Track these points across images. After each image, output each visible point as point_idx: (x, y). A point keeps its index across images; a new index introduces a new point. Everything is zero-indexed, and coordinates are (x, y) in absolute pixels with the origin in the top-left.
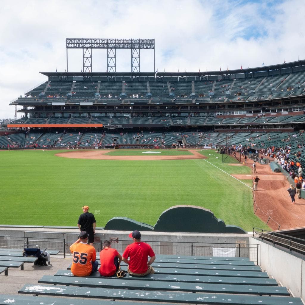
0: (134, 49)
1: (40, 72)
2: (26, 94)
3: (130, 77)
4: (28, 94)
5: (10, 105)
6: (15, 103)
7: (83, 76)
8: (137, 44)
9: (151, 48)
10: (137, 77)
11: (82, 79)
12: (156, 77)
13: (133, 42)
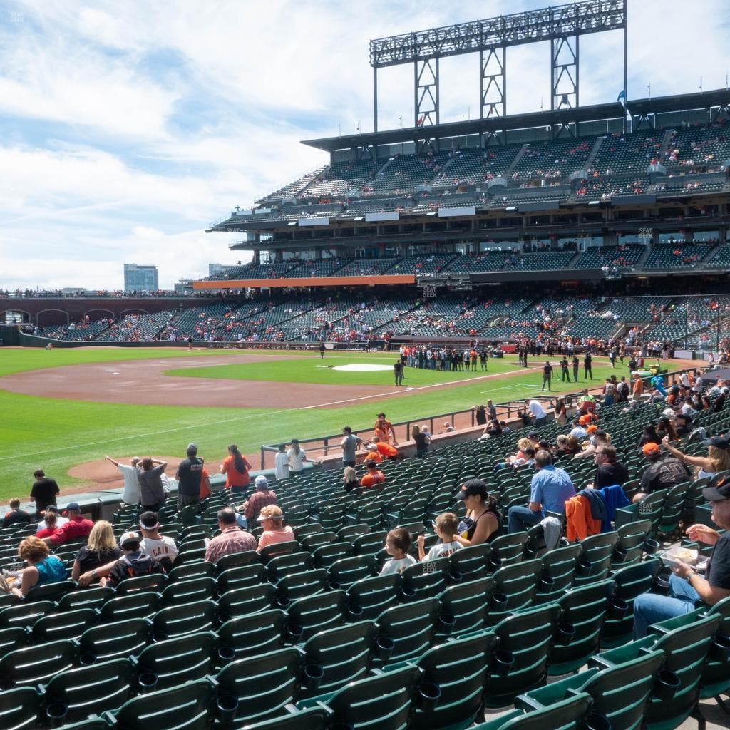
0: (561, 40)
1: (302, 142)
2: (260, 201)
3: (548, 128)
4: (263, 203)
5: (207, 231)
6: (227, 227)
7: (416, 141)
8: (569, 20)
9: (615, 26)
10: (567, 127)
11: (412, 151)
12: (629, 118)
13: (557, 17)
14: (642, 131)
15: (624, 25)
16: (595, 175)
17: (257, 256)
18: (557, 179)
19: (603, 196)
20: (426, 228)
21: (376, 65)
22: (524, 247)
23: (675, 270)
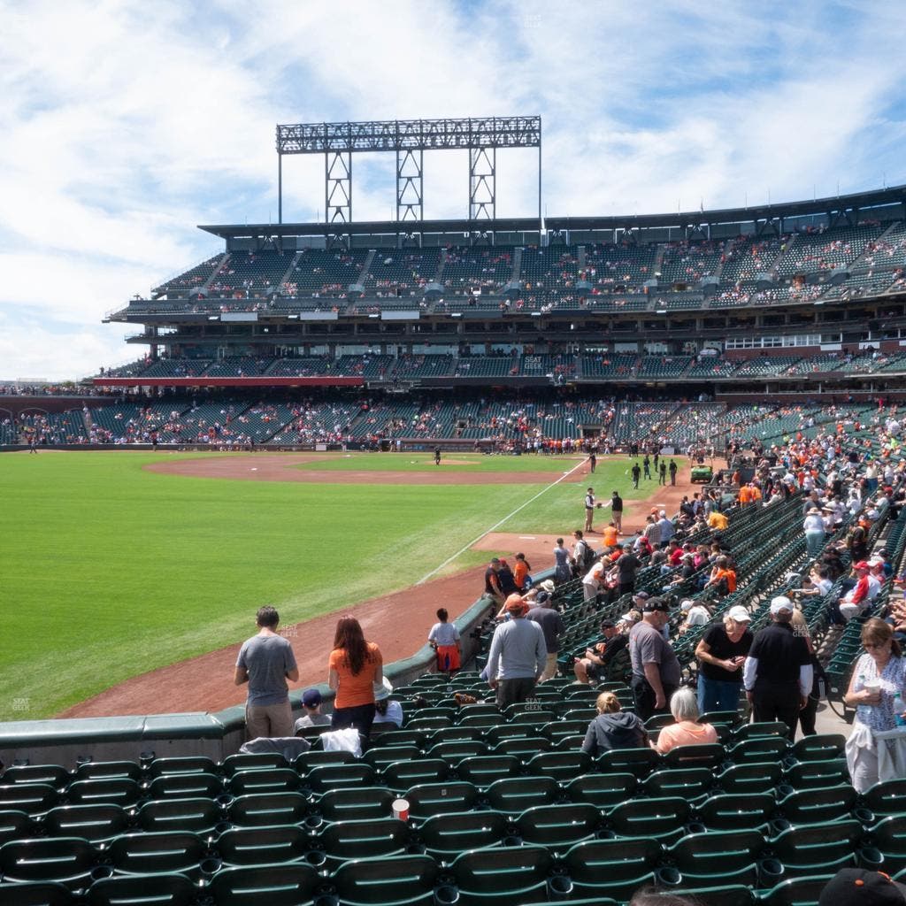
0: (479, 150)
1: (199, 227)
2: (157, 290)
3: (466, 234)
4: (160, 291)
5: (104, 322)
6: (121, 318)
7: (327, 236)
8: (486, 133)
9: (529, 144)
10: (485, 235)
11: (322, 245)
12: (544, 232)
13: (475, 128)
14: (557, 246)
15: (538, 144)
16: (528, 287)
17: (155, 350)
18: (491, 287)
19: (543, 309)
20: (359, 329)
21: (281, 152)
22: (460, 352)
23: (612, 378)
